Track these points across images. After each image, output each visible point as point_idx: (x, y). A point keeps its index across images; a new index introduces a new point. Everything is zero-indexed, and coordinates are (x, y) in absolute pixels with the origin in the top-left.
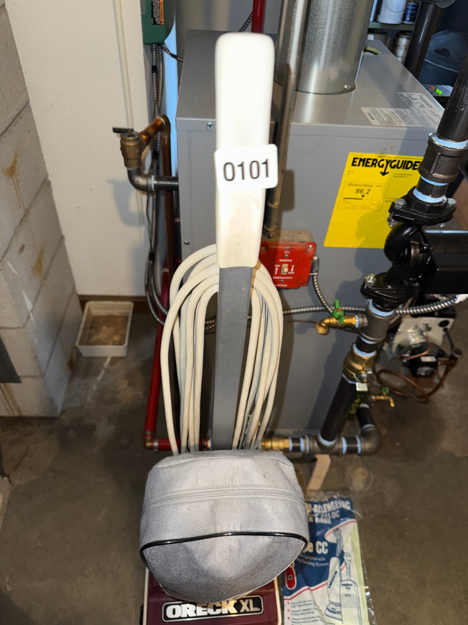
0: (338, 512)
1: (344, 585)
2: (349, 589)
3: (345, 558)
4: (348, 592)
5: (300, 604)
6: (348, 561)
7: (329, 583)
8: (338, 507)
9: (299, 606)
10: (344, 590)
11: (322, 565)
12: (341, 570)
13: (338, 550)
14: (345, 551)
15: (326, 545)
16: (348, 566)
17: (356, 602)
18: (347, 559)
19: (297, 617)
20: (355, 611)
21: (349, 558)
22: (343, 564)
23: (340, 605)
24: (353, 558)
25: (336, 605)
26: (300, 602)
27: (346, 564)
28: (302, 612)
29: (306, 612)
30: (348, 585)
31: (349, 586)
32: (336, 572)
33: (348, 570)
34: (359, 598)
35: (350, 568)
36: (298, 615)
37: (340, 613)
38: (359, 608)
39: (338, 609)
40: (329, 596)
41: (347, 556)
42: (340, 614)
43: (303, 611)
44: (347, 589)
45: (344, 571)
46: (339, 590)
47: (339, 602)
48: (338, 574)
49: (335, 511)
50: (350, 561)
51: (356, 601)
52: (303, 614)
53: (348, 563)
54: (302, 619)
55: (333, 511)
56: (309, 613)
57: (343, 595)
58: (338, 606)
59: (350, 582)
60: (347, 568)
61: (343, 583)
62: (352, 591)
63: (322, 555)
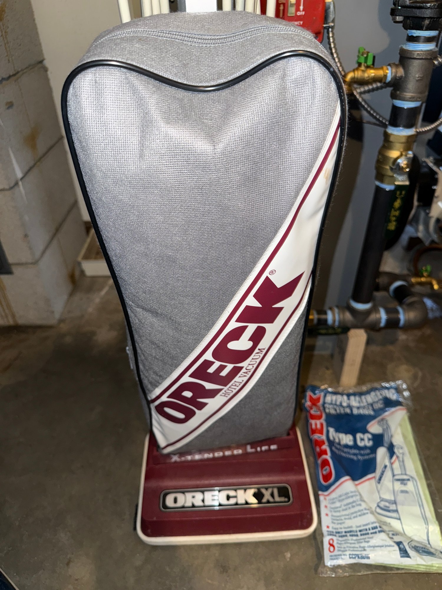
0: (381, 402)
1: (398, 480)
2: (405, 484)
3: (396, 450)
4: (404, 488)
5: (341, 498)
6: (401, 453)
7: (377, 478)
8: (381, 397)
9: (340, 501)
10: (398, 486)
11: (366, 457)
12: (392, 464)
14: (395, 443)
16: (401, 459)
17: (417, 500)
18: (398, 452)
19: (338, 514)
20: (416, 510)
21: (401, 451)
22: (394, 457)
23: (395, 502)
24: (406, 450)
25: (389, 503)
26: (340, 496)
27: (398, 457)
28: (344, 508)
29: (350, 506)
30: (403, 480)
31: (405, 482)
32: (386, 467)
33: (401, 463)
34: (420, 495)
35: (403, 461)
36: (339, 511)
37: (396, 511)
38: (421, 506)
39: (393, 507)
40: (379, 492)
41: (398, 448)
42: (397, 513)
43: (345, 505)
44: (403, 484)
45: (396, 465)
46: (392, 486)
47: (393, 499)
48: (388, 468)
49: (377, 402)
50: (403, 454)
51: (416, 498)
52: (346, 509)
53: (401, 456)
54: (345, 515)
55: (374, 402)
56: (353, 507)
57: (398, 491)
58: (393, 504)
59: (405, 477)
60: (399, 461)
61: (397, 477)
62: (410, 486)
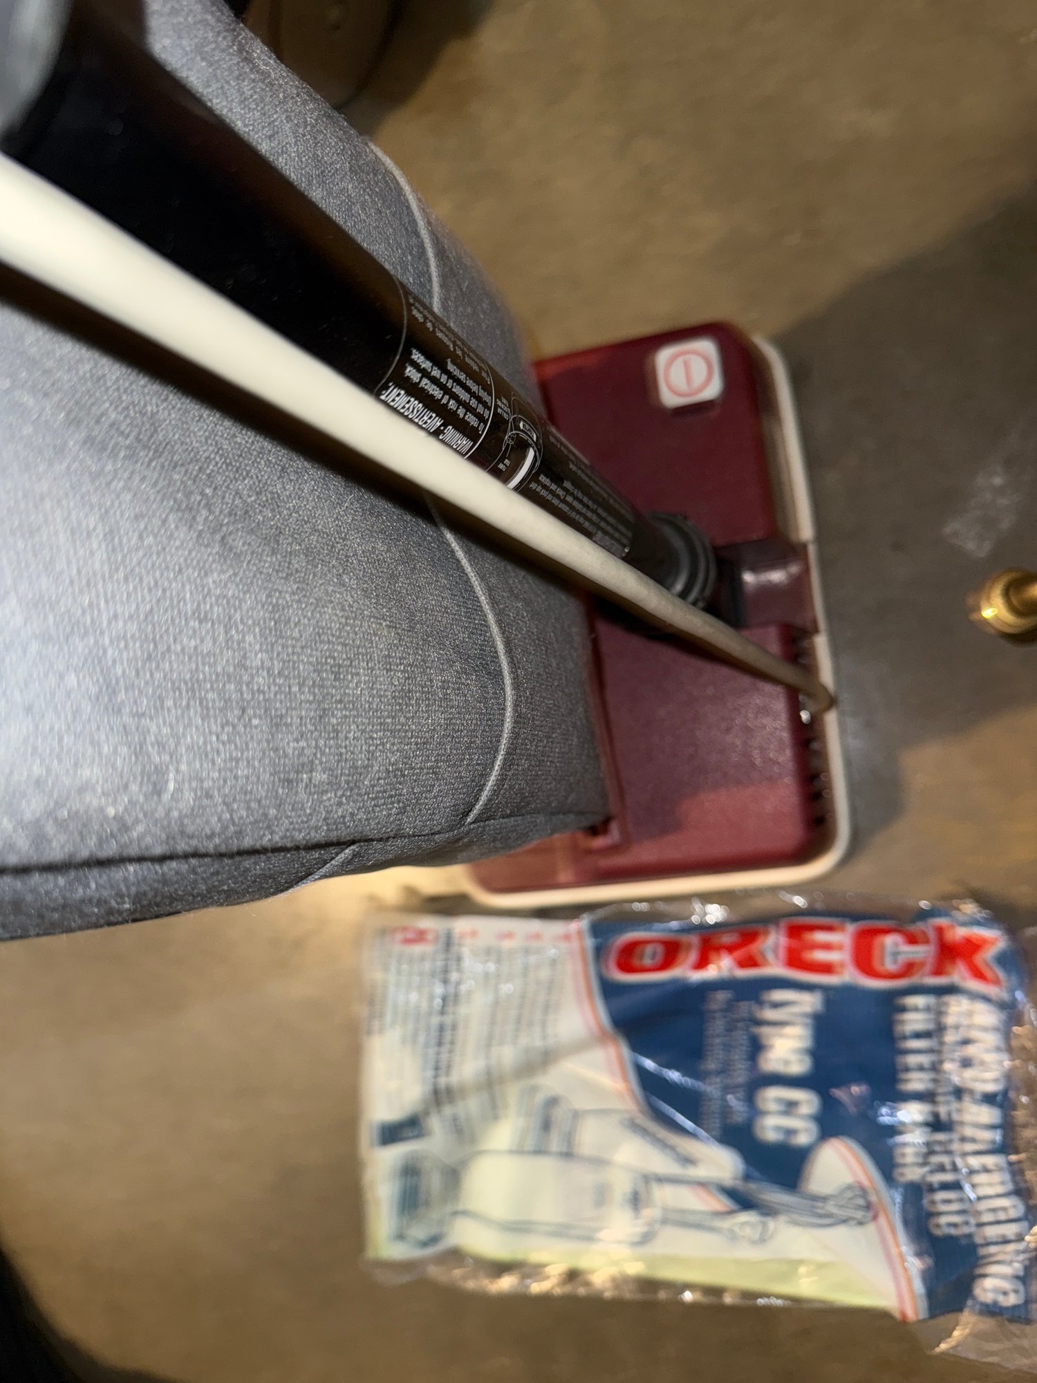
13: (774, 1195)
15: (803, 1139)
63: (755, 1112)
